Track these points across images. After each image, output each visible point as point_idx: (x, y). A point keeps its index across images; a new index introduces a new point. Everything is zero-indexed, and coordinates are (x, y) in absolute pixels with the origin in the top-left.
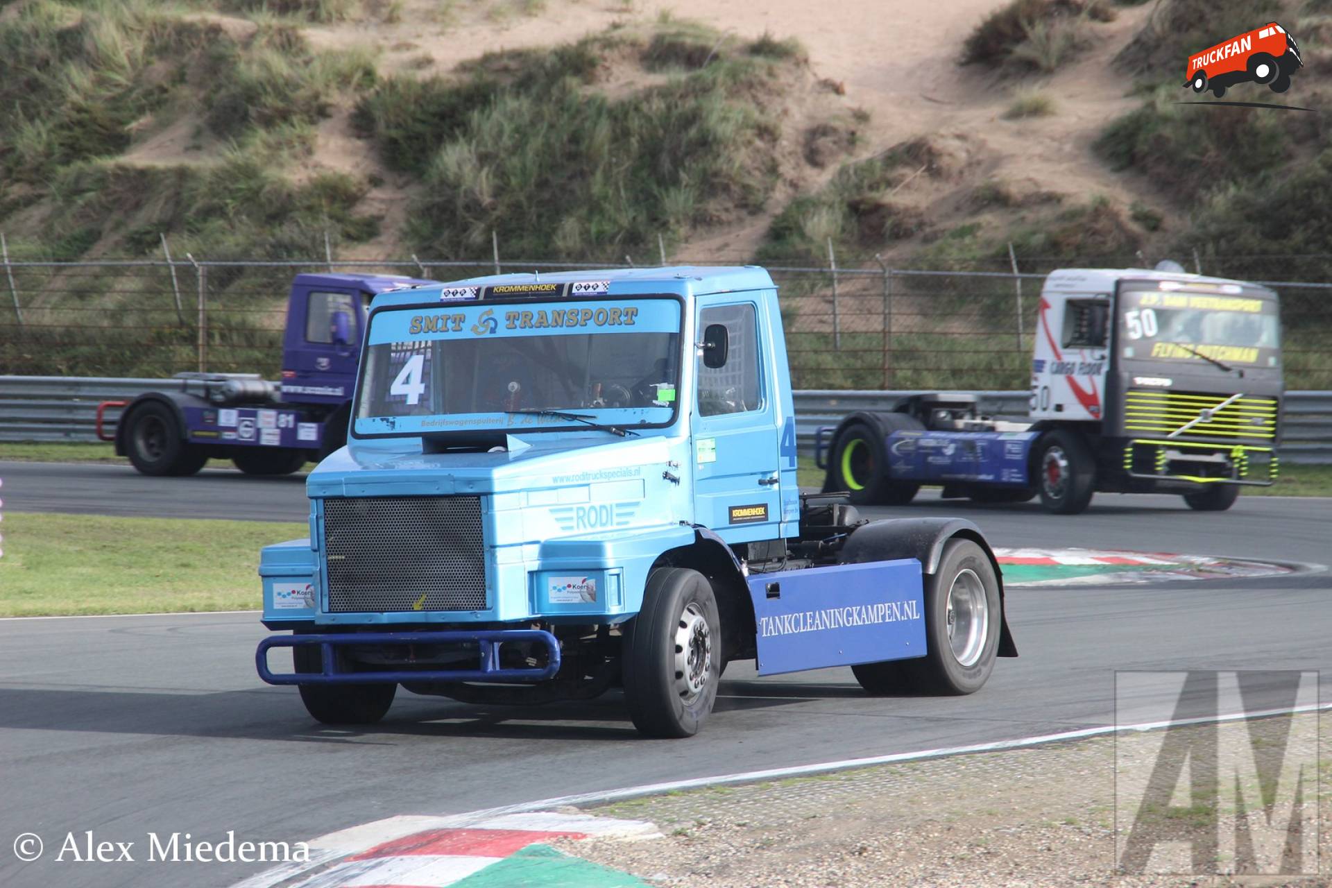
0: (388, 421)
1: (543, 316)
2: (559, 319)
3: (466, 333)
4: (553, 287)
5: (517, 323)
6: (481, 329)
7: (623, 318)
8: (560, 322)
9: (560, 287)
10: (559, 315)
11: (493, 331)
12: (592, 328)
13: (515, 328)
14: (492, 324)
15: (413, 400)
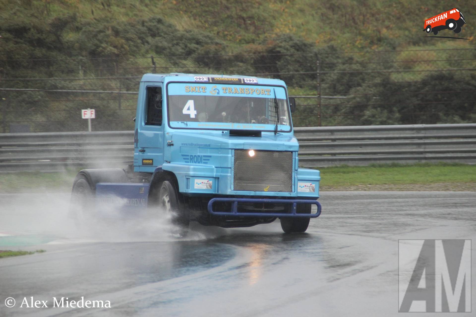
0: (184, 123)
1: (236, 90)
2: (242, 91)
3: (208, 94)
4: (237, 79)
5: (227, 91)
6: (214, 92)
7: (266, 93)
8: (243, 92)
9: (240, 80)
10: (242, 90)
11: (218, 93)
12: (255, 95)
13: (227, 93)
14: (218, 91)
15: (193, 116)
